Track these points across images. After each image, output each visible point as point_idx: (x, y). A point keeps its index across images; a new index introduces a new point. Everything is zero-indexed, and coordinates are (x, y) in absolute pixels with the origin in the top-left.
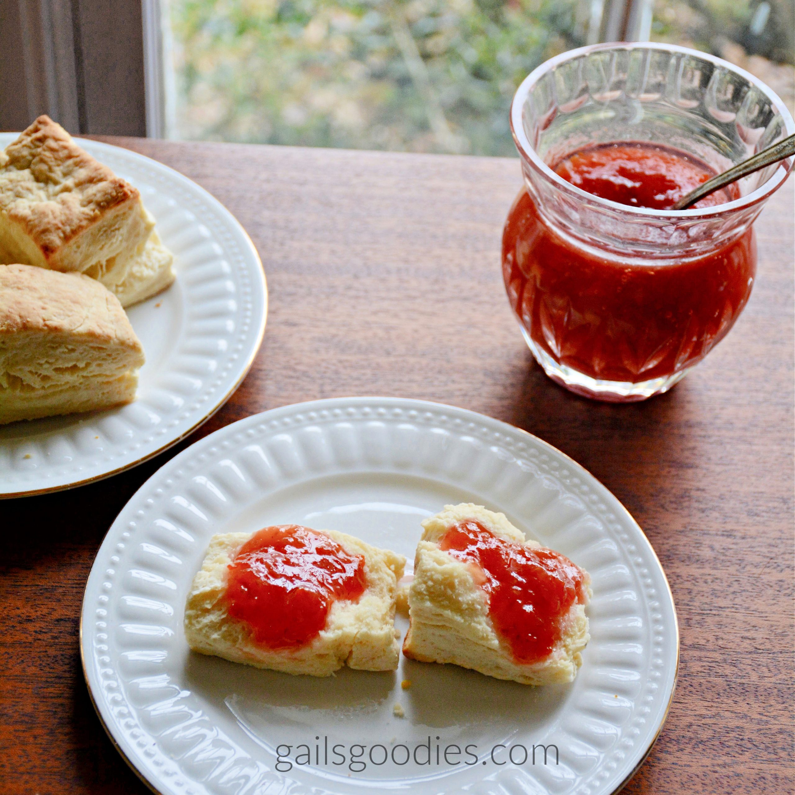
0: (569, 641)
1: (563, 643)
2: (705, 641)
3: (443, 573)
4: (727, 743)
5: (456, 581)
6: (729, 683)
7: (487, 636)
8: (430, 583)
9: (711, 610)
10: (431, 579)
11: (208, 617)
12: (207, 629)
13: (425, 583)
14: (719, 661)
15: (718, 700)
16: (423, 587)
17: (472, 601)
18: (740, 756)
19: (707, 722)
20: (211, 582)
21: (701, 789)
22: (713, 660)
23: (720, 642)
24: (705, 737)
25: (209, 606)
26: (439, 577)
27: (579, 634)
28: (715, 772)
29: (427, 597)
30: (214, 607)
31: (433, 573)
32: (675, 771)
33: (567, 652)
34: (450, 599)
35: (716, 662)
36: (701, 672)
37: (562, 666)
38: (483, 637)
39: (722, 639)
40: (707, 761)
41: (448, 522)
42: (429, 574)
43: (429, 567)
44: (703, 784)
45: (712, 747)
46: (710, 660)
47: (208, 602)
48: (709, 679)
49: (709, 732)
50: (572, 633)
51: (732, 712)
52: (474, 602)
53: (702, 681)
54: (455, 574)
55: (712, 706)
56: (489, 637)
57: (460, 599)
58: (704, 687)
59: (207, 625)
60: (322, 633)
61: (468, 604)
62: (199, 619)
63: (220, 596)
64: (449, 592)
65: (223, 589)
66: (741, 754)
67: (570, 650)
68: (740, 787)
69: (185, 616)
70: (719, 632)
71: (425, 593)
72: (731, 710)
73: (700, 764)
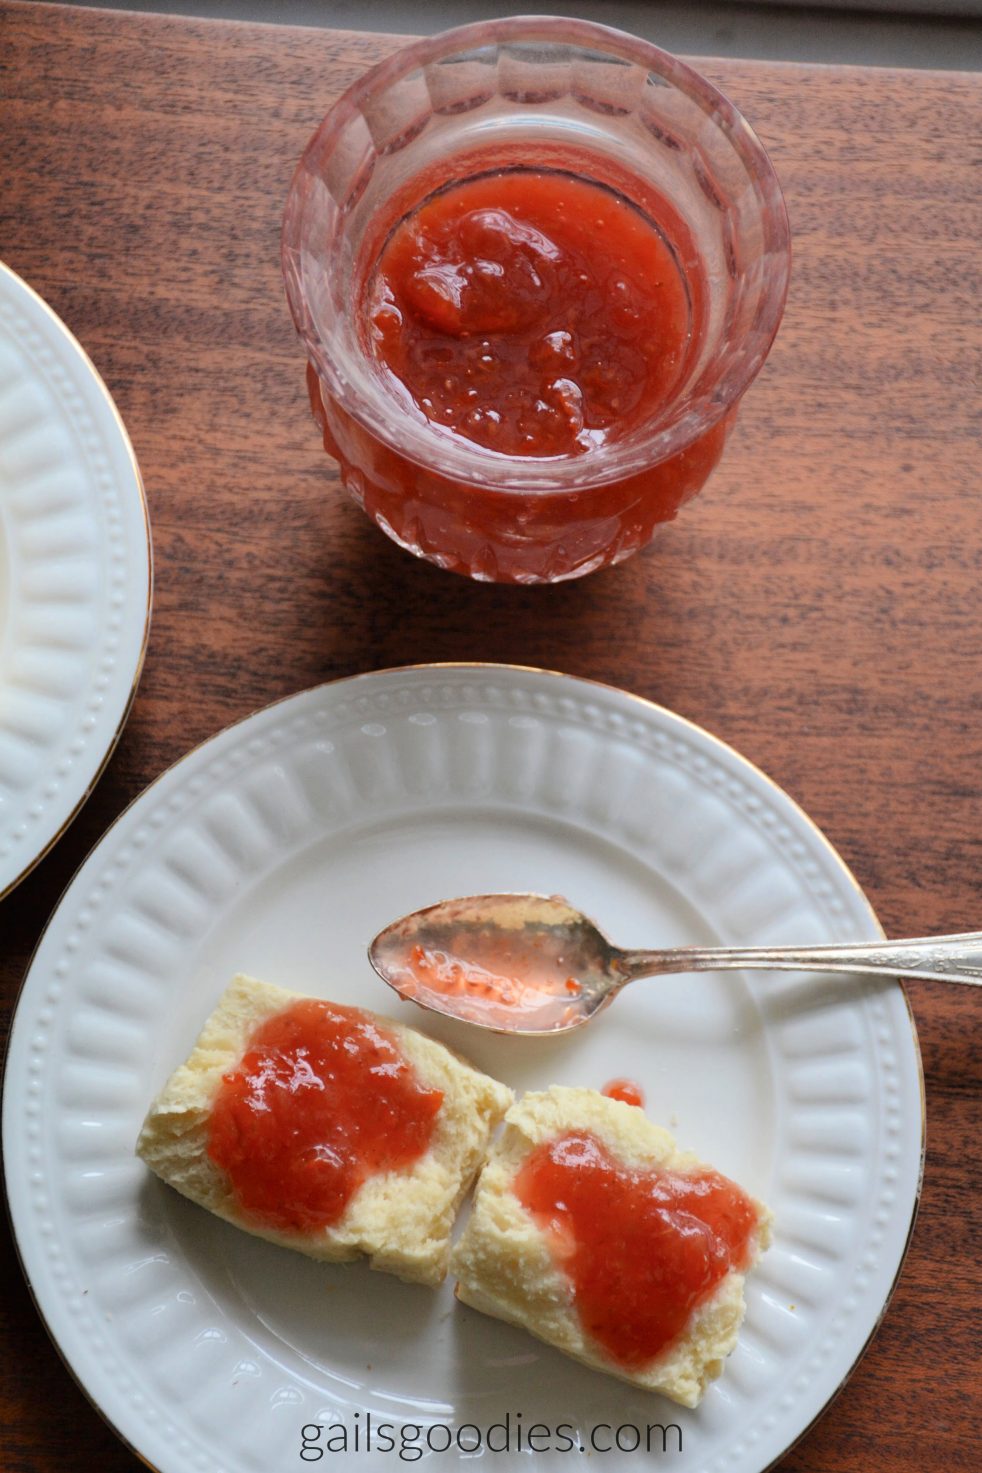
0: (702, 1344)
1: (691, 1346)
2: (947, 1147)
3: (504, 1243)
4: (955, 1339)
5: (521, 1261)
6: (973, 1227)
7: (566, 1335)
8: (482, 1256)
9: (963, 1087)
10: (484, 1248)
11: (173, 1148)
12: (167, 1164)
13: (475, 1252)
14: (965, 1186)
15: (953, 1259)
16: (469, 1259)
17: (543, 1290)
18: (972, 1363)
19: (929, 1300)
20: (191, 1098)
21: (905, 1421)
22: (954, 1182)
23: (970, 1151)
24: (923, 1326)
25: (178, 1133)
26: (495, 1248)
27: (722, 1333)
28: (931, 1391)
29: (474, 1275)
30: (186, 1135)
31: (488, 1240)
32: (869, 1388)
33: (696, 1362)
34: (508, 1283)
35: (958, 1187)
36: (931, 1205)
37: (679, 1392)
38: (559, 1337)
39: (974, 1143)
40: (919, 1372)
41: (540, 1134)
42: (481, 1241)
43: (483, 1229)
44: (909, 1413)
45: (931, 1345)
46: (950, 1183)
47: (179, 1125)
48: (944, 1220)
49: (930, 1317)
50: (710, 1332)
51: (970, 1281)
52: (546, 1292)
53: (931, 1222)
54: (521, 1251)
55: (941, 1271)
56: (569, 1338)
57: (525, 1287)
58: (933, 1234)
59: (168, 1160)
60: (330, 1231)
61: (537, 1294)
62: (160, 1147)
63: (200, 1121)
64: (509, 1274)
65: (205, 1112)
66: (974, 1360)
67: (701, 1360)
68: (964, 1418)
69: (141, 1135)
70: (970, 1129)
71: (472, 1268)
72: (970, 1277)
73: (909, 1377)
